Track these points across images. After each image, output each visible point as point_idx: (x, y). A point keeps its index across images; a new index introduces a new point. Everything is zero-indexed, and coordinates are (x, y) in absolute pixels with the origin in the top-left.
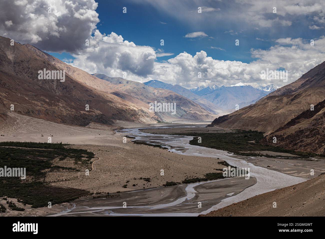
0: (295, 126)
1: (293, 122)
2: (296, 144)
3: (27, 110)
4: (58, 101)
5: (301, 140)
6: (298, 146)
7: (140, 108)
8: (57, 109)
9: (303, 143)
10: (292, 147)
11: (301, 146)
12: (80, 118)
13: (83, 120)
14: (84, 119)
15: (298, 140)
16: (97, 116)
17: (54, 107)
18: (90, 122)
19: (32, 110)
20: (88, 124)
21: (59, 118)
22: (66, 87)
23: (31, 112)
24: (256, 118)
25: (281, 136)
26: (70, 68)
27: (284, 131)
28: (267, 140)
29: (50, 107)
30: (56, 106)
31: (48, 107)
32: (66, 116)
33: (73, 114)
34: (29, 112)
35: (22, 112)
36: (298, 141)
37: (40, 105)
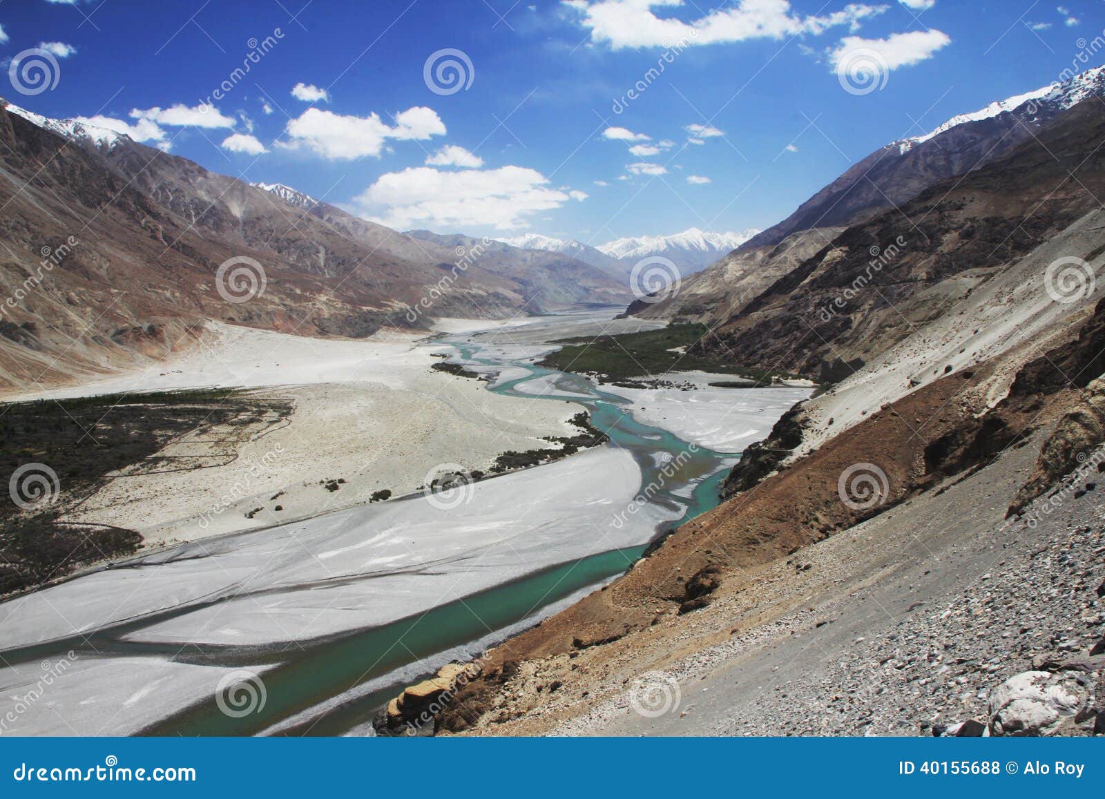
0: (759, 312)
1: (756, 303)
2: (754, 353)
3: (247, 315)
4: (320, 291)
5: (764, 342)
6: (758, 357)
7: (491, 291)
8: (311, 306)
9: (768, 350)
10: (746, 359)
11: (762, 357)
12: (357, 320)
13: (365, 325)
14: (366, 321)
15: (759, 342)
16: (397, 313)
17: (305, 304)
18: (379, 328)
19: (258, 312)
20: (372, 332)
21: (315, 325)
22: (344, 261)
23: (255, 317)
24: (703, 297)
25: (729, 335)
26: (359, 225)
27: (735, 324)
28: (702, 345)
29: (297, 305)
30: (310, 301)
31: (293, 305)
32: (329, 319)
33: (342, 315)
34: (251, 318)
35: (236, 319)
36: (759, 346)
37: (277, 300)
